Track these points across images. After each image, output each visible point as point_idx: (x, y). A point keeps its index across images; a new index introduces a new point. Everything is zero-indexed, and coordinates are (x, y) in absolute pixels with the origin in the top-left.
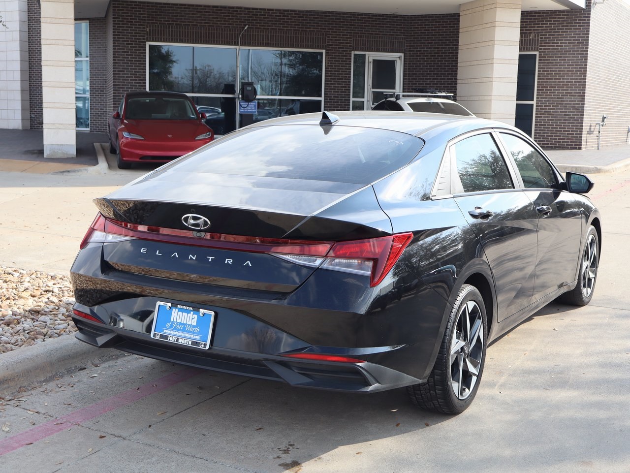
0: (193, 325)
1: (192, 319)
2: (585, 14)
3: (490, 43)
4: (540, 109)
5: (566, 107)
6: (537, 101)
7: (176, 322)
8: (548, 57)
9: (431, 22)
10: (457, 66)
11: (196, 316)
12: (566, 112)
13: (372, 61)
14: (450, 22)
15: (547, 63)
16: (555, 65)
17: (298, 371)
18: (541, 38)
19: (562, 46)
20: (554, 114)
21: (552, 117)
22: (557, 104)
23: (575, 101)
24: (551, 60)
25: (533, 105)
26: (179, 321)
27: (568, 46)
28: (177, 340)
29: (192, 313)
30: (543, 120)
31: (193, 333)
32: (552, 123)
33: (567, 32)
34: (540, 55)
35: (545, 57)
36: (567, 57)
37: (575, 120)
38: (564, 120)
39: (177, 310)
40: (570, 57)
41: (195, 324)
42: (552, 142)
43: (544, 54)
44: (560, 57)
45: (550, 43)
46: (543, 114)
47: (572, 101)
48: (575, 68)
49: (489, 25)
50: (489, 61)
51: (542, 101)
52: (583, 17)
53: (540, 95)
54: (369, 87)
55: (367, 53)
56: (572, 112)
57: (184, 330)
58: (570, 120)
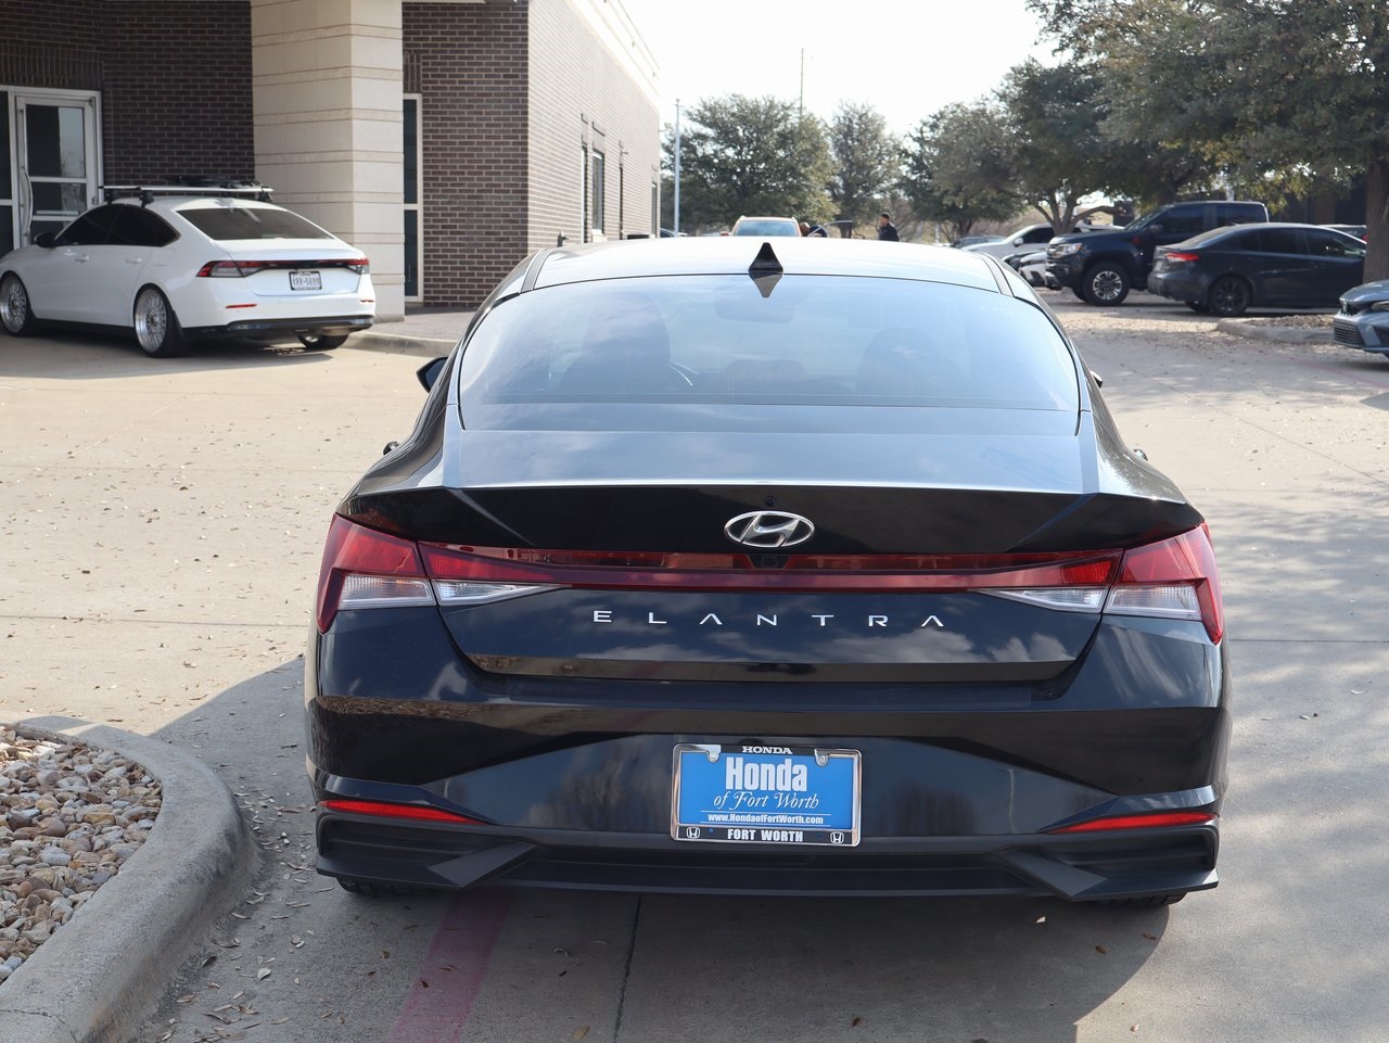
0: (798, 792)
1: (793, 776)
2: (517, 15)
3: (340, 73)
4: (434, 221)
5: (490, 215)
6: (425, 203)
7: (744, 790)
8: (442, 107)
9: (163, 19)
10: (252, 124)
11: (804, 768)
12: (490, 227)
13: (24, 108)
14: (211, 20)
15: (443, 119)
16: (459, 125)
17: (1076, 863)
18: (424, 64)
19: (472, 82)
20: (463, 233)
21: (460, 239)
22: (469, 209)
23: (508, 203)
24: (451, 113)
25: (415, 212)
26: (755, 787)
27: (484, 82)
28: (758, 835)
29: (788, 761)
30: (441, 245)
31: (802, 810)
32: (461, 251)
33: (481, 52)
34: (424, 101)
35: (437, 107)
36: (484, 107)
37: (511, 245)
38: (487, 245)
39: (740, 760)
40: (490, 107)
41: (803, 788)
42: (464, 292)
43: (434, 100)
44: (469, 107)
45: (444, 76)
46: (441, 233)
47: (502, 203)
48: (503, 131)
49: (332, 32)
50: (342, 114)
51: (437, 203)
52: (514, 21)
53: (431, 191)
54: (22, 171)
55: (11, 90)
56: (502, 228)
57: (772, 808)
58: (499, 245)
